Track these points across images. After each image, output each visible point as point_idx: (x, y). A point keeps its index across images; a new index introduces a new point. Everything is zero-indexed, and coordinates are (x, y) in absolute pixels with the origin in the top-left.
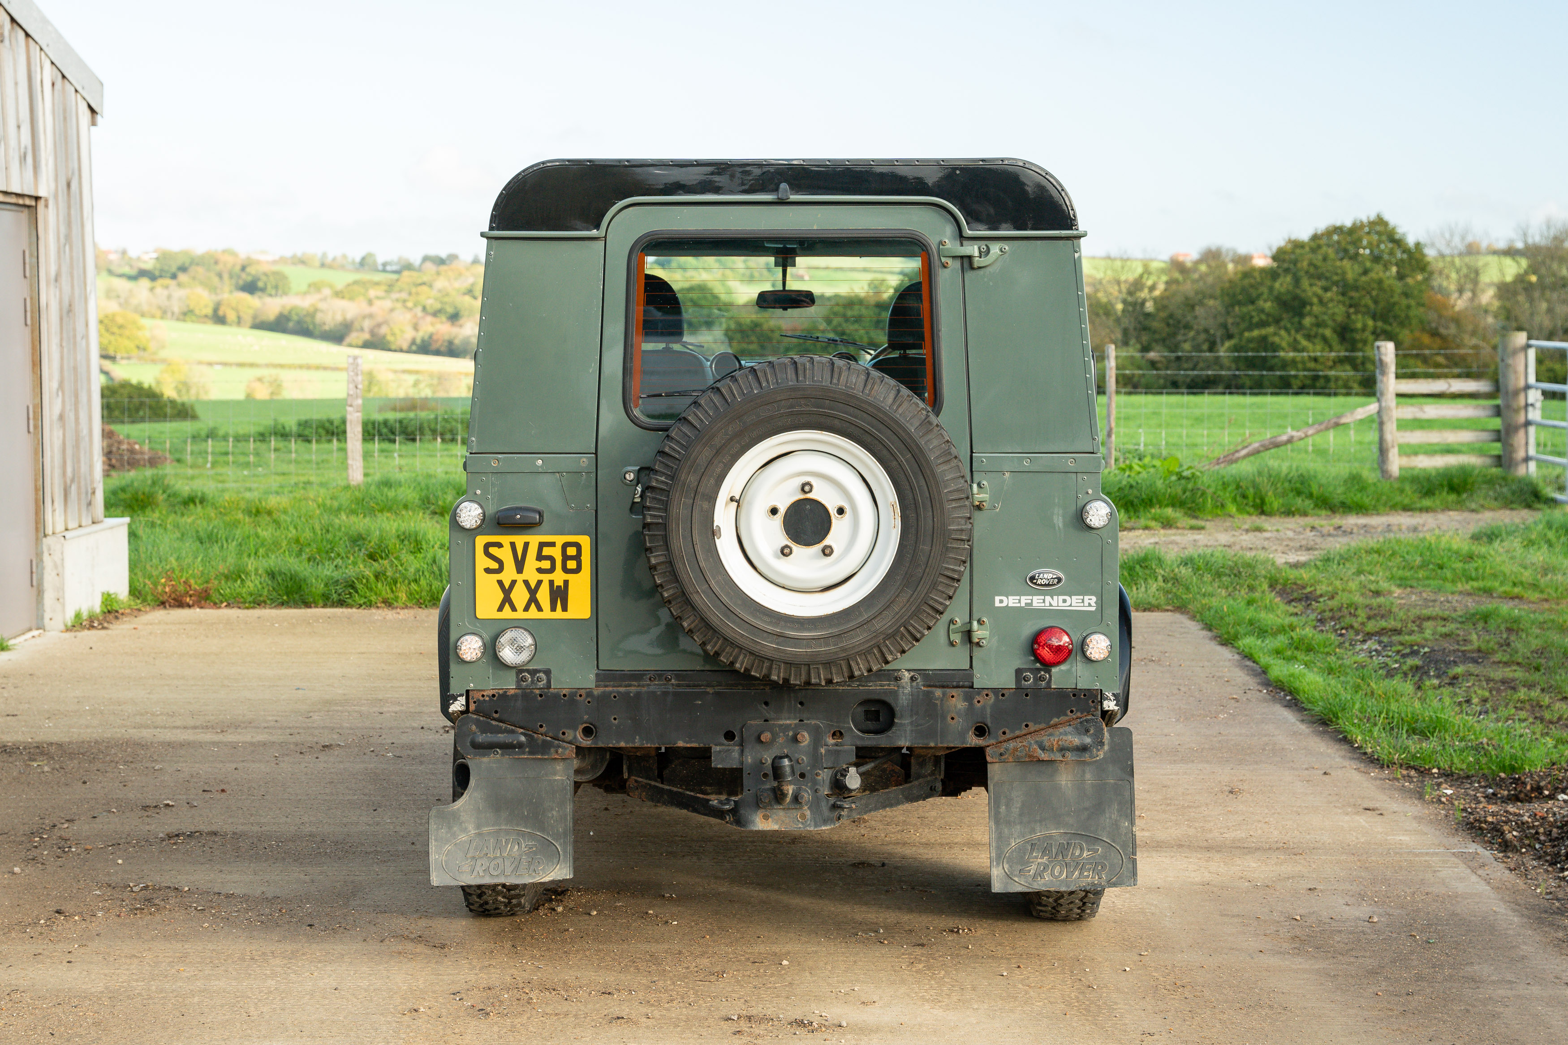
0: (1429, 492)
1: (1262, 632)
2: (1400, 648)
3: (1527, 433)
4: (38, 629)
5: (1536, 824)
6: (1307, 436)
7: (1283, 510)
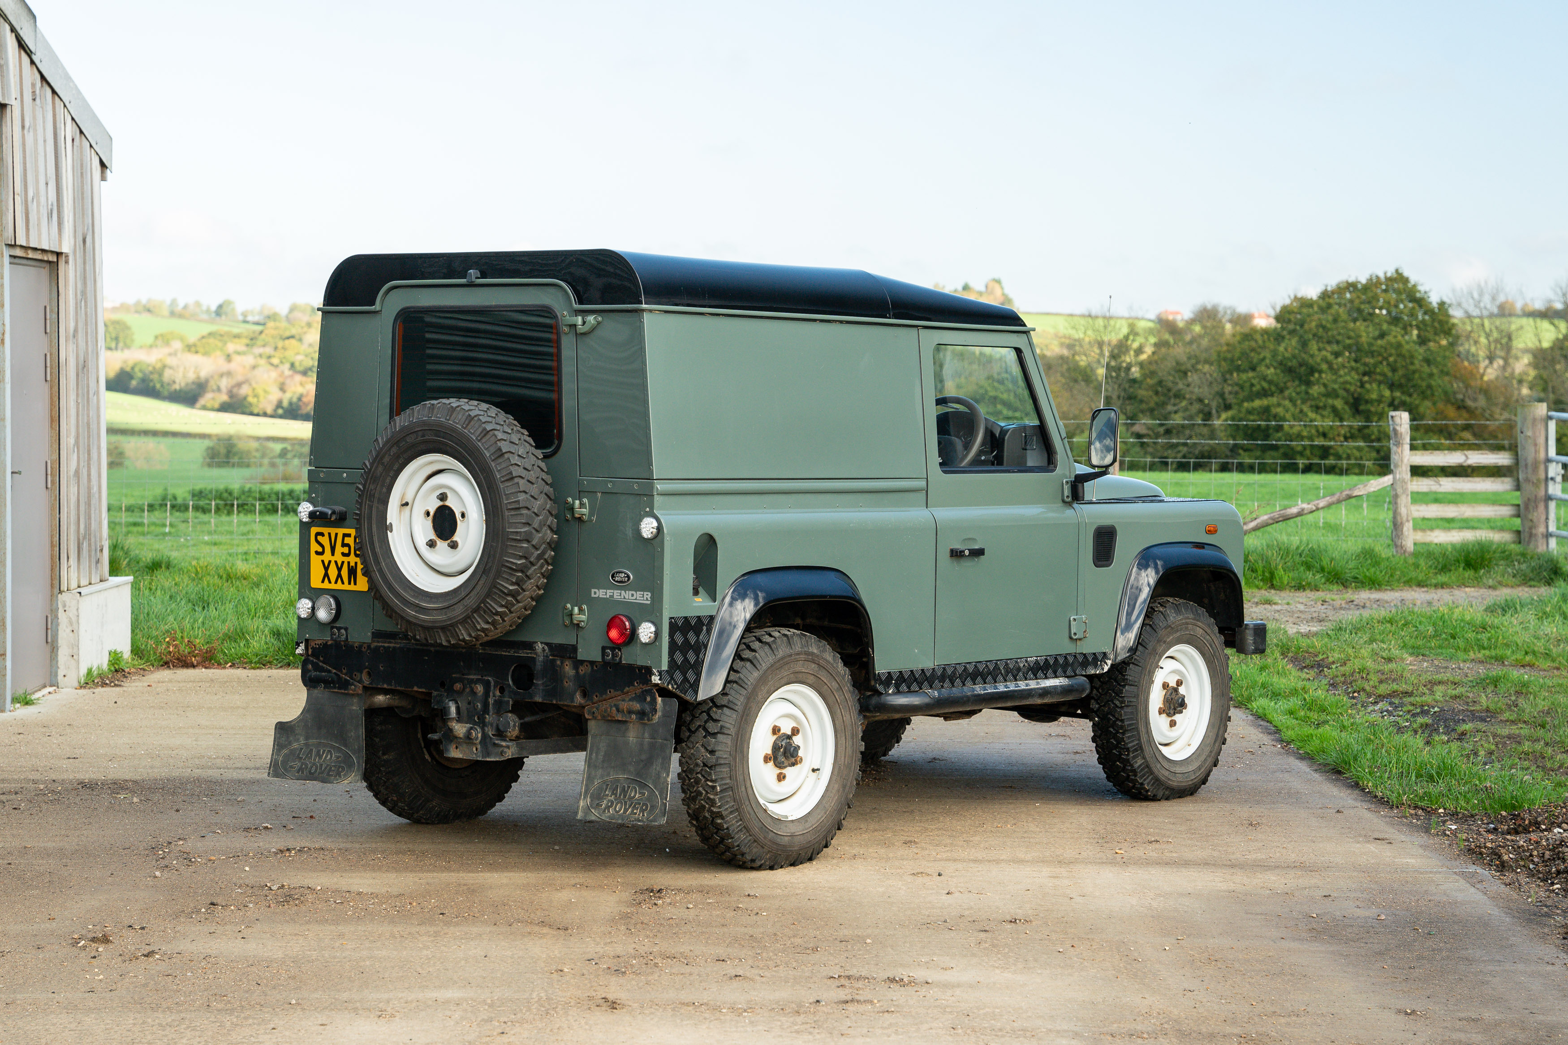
0: (1444, 568)
1: (1276, 695)
2: (1411, 708)
3: (1547, 508)
4: (51, 686)
5: (1531, 847)
6: (1318, 509)
7: (1293, 584)
